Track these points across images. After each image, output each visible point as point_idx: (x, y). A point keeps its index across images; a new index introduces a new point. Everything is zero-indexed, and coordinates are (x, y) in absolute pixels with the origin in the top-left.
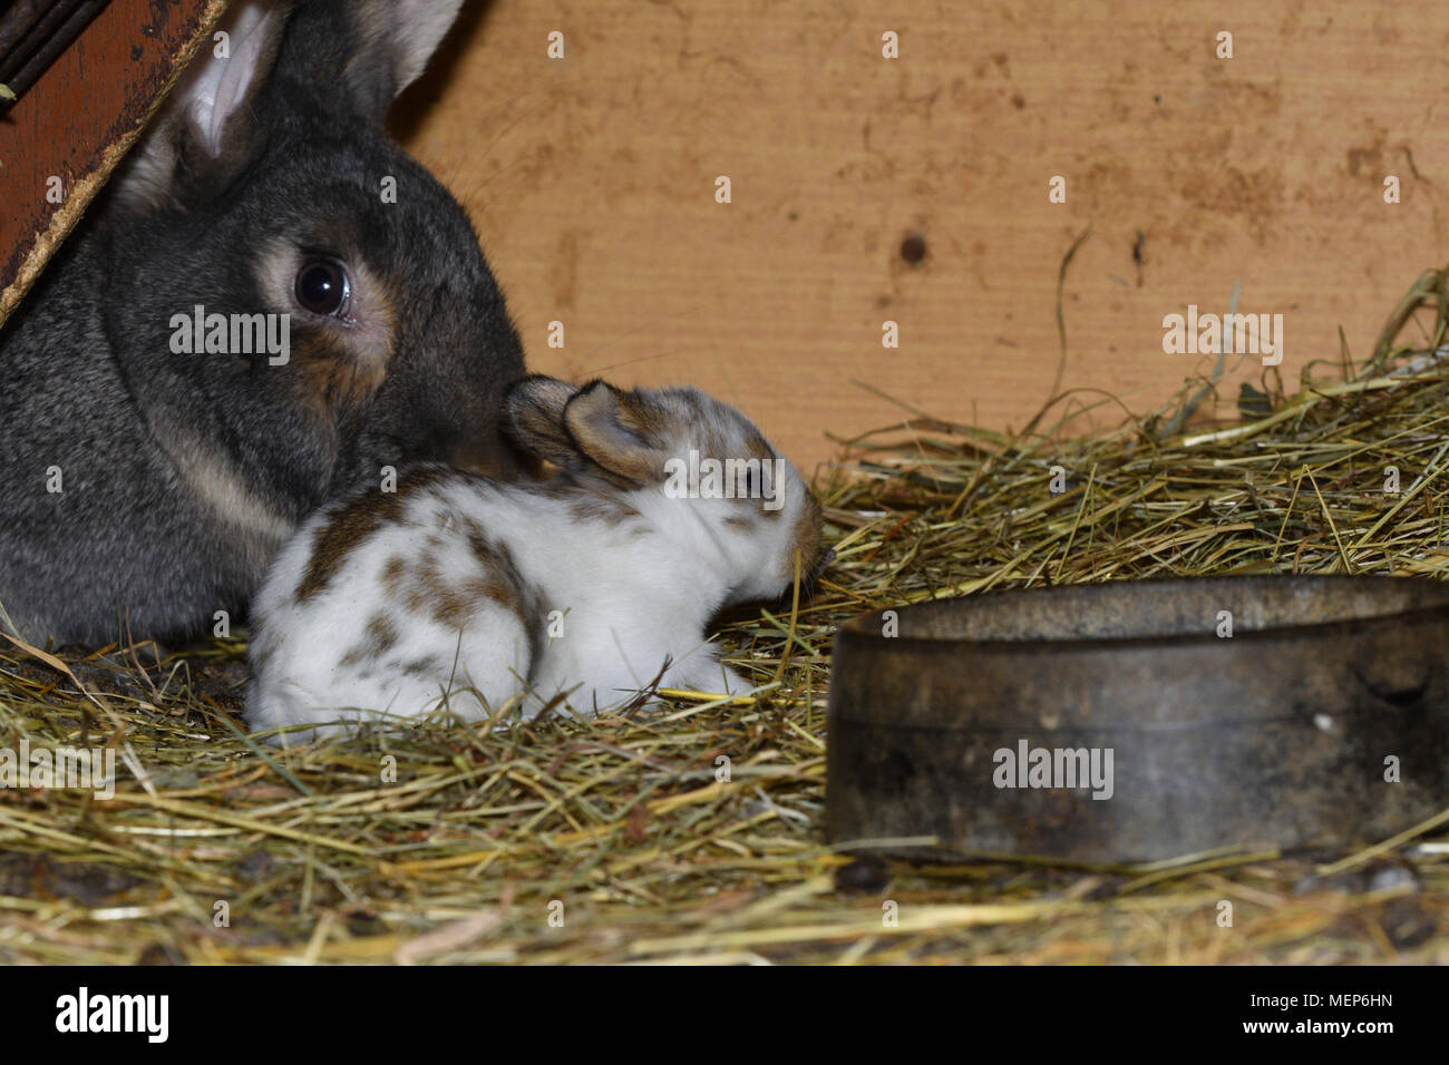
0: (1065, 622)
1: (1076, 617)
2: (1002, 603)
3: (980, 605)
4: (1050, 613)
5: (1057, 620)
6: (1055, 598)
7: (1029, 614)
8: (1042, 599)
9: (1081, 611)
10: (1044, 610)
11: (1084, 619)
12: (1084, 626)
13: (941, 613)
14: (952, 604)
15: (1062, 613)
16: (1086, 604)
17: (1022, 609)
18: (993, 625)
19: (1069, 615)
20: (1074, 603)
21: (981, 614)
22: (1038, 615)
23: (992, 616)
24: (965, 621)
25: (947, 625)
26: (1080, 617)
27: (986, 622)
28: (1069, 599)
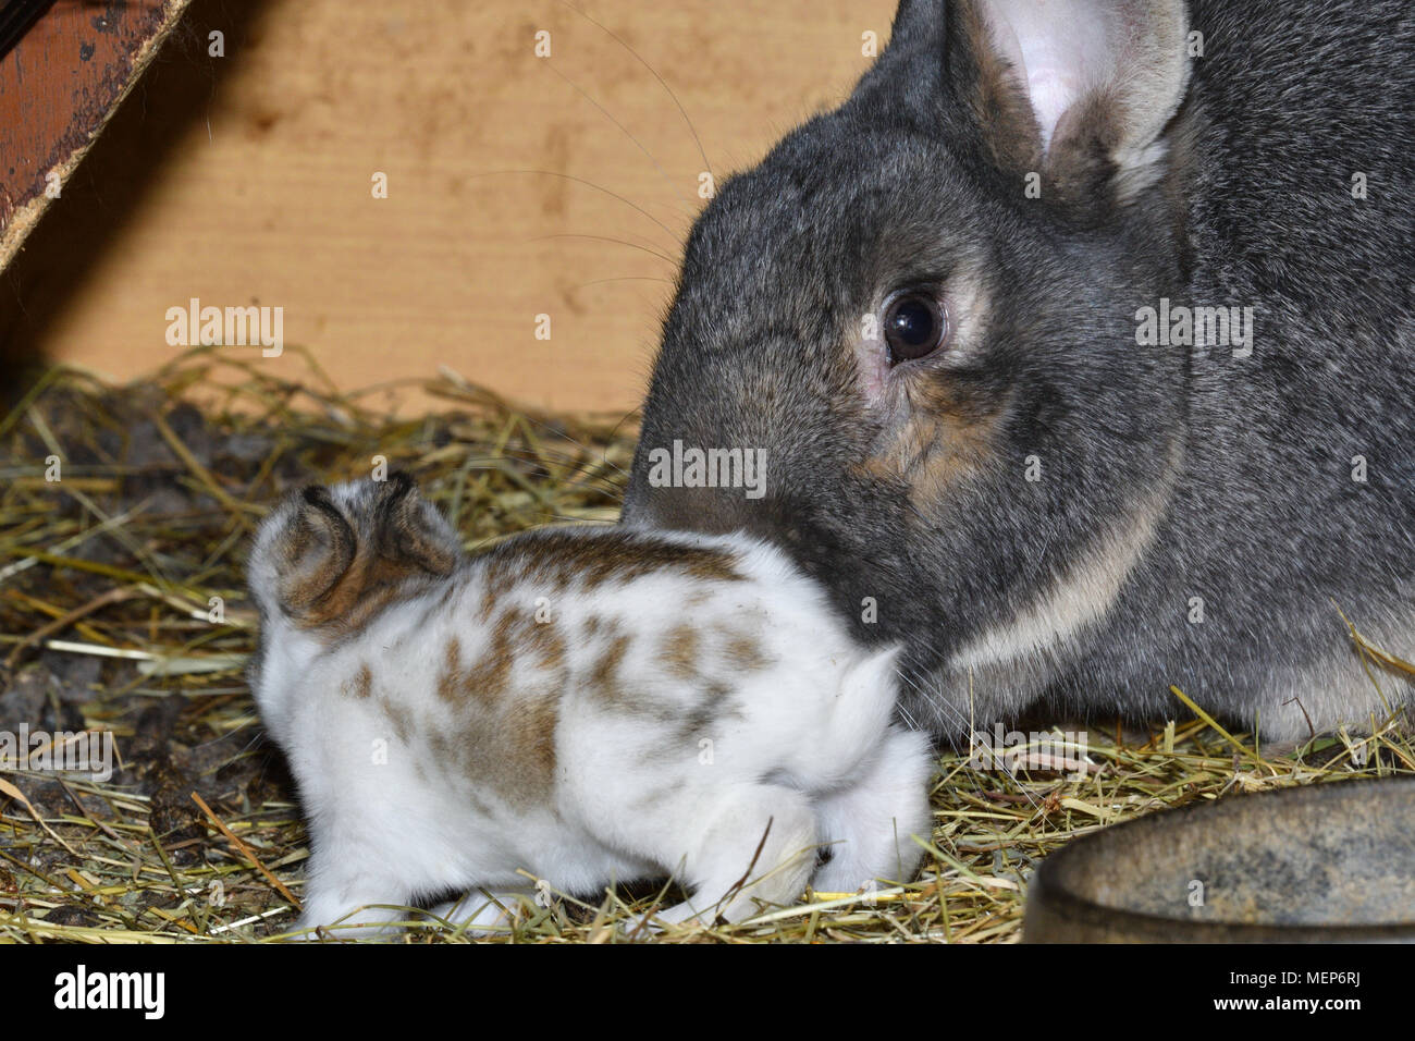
0: (1298, 833)
1: (1312, 827)
2: (1221, 815)
3: (1195, 819)
4: (1280, 823)
5: (1288, 831)
6: (1286, 804)
7: (1254, 826)
8: (1270, 806)
9: (1317, 819)
10: (1272, 820)
11: (1322, 829)
12: (1322, 837)
13: (1148, 835)
14: (1161, 819)
15: (1294, 823)
16: (1323, 809)
17: (1246, 818)
18: (1210, 843)
19: (1303, 824)
20: (1309, 809)
21: (1196, 831)
22: (1265, 827)
23: (1209, 832)
24: (1177, 841)
25: (1156, 848)
26: (1317, 826)
27: (1202, 841)
28: (1302, 804)
